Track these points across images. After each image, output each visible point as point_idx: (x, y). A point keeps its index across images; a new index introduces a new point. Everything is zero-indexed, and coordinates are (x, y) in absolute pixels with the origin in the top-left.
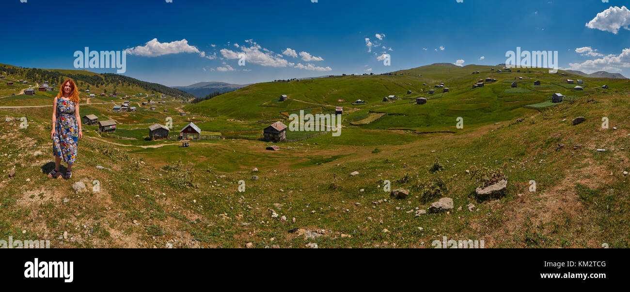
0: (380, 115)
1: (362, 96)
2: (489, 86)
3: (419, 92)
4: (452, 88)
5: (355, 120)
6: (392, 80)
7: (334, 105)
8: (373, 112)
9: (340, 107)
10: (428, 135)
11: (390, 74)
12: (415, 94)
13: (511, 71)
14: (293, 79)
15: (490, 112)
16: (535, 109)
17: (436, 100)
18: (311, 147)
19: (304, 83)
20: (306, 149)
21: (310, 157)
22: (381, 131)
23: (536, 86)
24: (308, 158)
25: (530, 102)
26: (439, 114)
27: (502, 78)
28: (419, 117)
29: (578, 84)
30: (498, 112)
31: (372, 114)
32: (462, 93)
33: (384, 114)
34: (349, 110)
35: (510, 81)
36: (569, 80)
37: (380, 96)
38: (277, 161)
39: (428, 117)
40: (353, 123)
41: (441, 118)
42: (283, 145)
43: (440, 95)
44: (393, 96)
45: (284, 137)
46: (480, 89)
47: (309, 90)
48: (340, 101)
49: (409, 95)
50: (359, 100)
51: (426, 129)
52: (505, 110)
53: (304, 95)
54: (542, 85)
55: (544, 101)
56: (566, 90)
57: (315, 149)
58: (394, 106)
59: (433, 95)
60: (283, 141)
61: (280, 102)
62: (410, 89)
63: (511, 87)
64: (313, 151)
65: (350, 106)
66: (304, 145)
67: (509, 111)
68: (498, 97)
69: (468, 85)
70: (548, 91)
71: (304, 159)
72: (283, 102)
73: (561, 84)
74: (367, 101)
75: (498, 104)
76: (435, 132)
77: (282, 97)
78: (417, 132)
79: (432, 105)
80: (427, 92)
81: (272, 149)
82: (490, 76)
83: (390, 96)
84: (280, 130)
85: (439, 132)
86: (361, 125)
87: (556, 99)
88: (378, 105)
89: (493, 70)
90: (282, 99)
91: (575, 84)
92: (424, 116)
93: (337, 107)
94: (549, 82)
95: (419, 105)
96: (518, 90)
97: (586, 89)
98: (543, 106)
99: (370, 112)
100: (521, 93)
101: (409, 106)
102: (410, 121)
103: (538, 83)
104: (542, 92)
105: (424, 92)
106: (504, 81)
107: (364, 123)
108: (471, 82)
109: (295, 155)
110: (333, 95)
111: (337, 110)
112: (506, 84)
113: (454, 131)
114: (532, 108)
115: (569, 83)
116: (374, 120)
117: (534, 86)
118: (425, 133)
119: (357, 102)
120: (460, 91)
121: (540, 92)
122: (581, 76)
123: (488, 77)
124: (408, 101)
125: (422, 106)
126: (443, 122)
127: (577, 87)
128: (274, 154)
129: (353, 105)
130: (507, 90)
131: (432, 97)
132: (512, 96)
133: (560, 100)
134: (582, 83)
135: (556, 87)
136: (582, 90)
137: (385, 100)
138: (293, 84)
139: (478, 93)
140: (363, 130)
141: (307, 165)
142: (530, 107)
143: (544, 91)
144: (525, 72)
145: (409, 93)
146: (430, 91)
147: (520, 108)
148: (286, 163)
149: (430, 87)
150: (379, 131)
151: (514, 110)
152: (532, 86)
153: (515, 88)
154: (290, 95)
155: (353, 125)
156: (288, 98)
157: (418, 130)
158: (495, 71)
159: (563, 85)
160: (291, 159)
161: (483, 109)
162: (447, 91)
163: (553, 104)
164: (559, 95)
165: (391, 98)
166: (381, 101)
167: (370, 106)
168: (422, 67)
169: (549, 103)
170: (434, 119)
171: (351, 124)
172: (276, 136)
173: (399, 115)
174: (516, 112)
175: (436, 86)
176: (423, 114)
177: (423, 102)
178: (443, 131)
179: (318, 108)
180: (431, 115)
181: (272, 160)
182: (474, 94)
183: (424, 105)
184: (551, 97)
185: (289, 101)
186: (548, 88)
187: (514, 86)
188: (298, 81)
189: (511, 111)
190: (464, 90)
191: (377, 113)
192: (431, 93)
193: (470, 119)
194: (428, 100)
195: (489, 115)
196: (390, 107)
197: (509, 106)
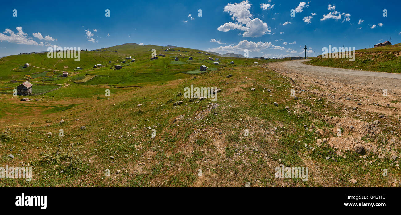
0: (93, 77)
1: (80, 65)
2: (161, 59)
3: (116, 62)
4: (137, 59)
5: (77, 80)
6: (99, 54)
7: (61, 70)
8: (88, 75)
9: (66, 72)
10: (124, 89)
11: (97, 50)
12: (114, 63)
13: (174, 50)
14: (33, 53)
15: (162, 75)
16: (190, 74)
17: (127, 67)
18: (50, 99)
19: (40, 55)
20: (47, 100)
21: (52, 105)
22: (94, 87)
23: (190, 60)
24: (52, 106)
25: (187, 70)
26: (130, 76)
27: (169, 54)
28: (117, 77)
29: (216, 60)
30: (166, 75)
31: (87, 76)
32: (144, 62)
33: (95, 76)
34: (72, 74)
35: (174, 57)
36: (210, 58)
37: (91, 65)
38: (30, 109)
39: (123, 78)
40: (76, 82)
41: (131, 78)
42: (31, 97)
43: (130, 63)
44: (100, 65)
45: (31, 92)
46: (155, 60)
47: (44, 60)
48: (65, 67)
49: (110, 64)
50: (78, 67)
51: (122, 85)
52: (171, 74)
53: (40, 64)
54: (194, 60)
55: (195, 70)
56: (209, 64)
57: (53, 100)
58: (101, 71)
59: (125, 64)
60: (31, 95)
61: (25, 68)
62: (110, 60)
63: (174, 60)
64: (53, 101)
65: (72, 71)
66: (45, 98)
67: (174, 75)
68: (167, 66)
69: (147, 57)
70: (197, 64)
71: (49, 107)
72: (26, 68)
73: (205, 60)
74: (83, 68)
75: (167, 71)
76: (129, 87)
77: (26, 65)
78: (117, 87)
79: (125, 70)
80: (121, 62)
81: (25, 100)
82: (161, 53)
83: (98, 65)
84: (28, 87)
85: (131, 87)
86: (81, 83)
87: (202, 69)
88: (90, 70)
89: (163, 49)
90: (26, 66)
91: (214, 60)
92: (121, 77)
93: (64, 72)
94: (198, 59)
95: (117, 70)
96: (179, 62)
97: (221, 64)
98: (195, 73)
99: (86, 75)
100: (181, 64)
101: (110, 71)
102: (112, 80)
103: (191, 59)
104: (193, 64)
105: (119, 62)
106: (170, 56)
107: (83, 82)
108: (149, 56)
109: (42, 104)
110: (60, 63)
111: (64, 73)
112: (172, 58)
113: (140, 86)
114: (188, 74)
115: (210, 59)
116: (89, 79)
117: (189, 60)
118: (122, 87)
119: (77, 69)
120: (143, 61)
121: (192, 64)
122: (217, 56)
123: (160, 53)
124: (109, 67)
125: (119, 71)
126: (133, 81)
127: (215, 62)
128: (27, 103)
129: (75, 70)
130: (172, 62)
131: (125, 65)
132: (175, 66)
133: (205, 69)
134: (218, 60)
135: (202, 62)
136: (218, 64)
137: (95, 67)
138: (32, 56)
139: (154, 63)
140: (83, 86)
141: (53, 111)
142: (186, 73)
143: (195, 64)
144: (183, 51)
145: (109, 62)
146: (123, 61)
147: (180, 73)
148: (37, 110)
149: (123, 58)
150: (93, 86)
151: (177, 75)
152: (187, 60)
153: (177, 61)
154: (31, 63)
155: (76, 83)
156: (30, 65)
157: (118, 85)
158: (164, 50)
159: (206, 60)
160: (40, 107)
161: (158, 73)
162: (134, 61)
163: (202, 72)
164: (204, 66)
165: (98, 66)
166: (92, 68)
167: (85, 71)
168: (117, 46)
169: (198, 71)
170: (127, 79)
171: (74, 82)
172: (25, 91)
173: (105, 76)
174: (178, 76)
175: (127, 58)
176: (120, 76)
177: (120, 68)
178: (133, 86)
179: (51, 72)
180: (125, 76)
181: (27, 108)
182: (152, 63)
183: (120, 70)
184: (200, 68)
185: (31, 68)
186: (197, 62)
187: (177, 60)
188: (36, 54)
189: (175, 75)
190: (145, 60)
191: (91, 75)
192: (124, 62)
193: (150, 78)
194: (122, 67)
195: (161, 76)
196: (98, 71)
197: (173, 72)
